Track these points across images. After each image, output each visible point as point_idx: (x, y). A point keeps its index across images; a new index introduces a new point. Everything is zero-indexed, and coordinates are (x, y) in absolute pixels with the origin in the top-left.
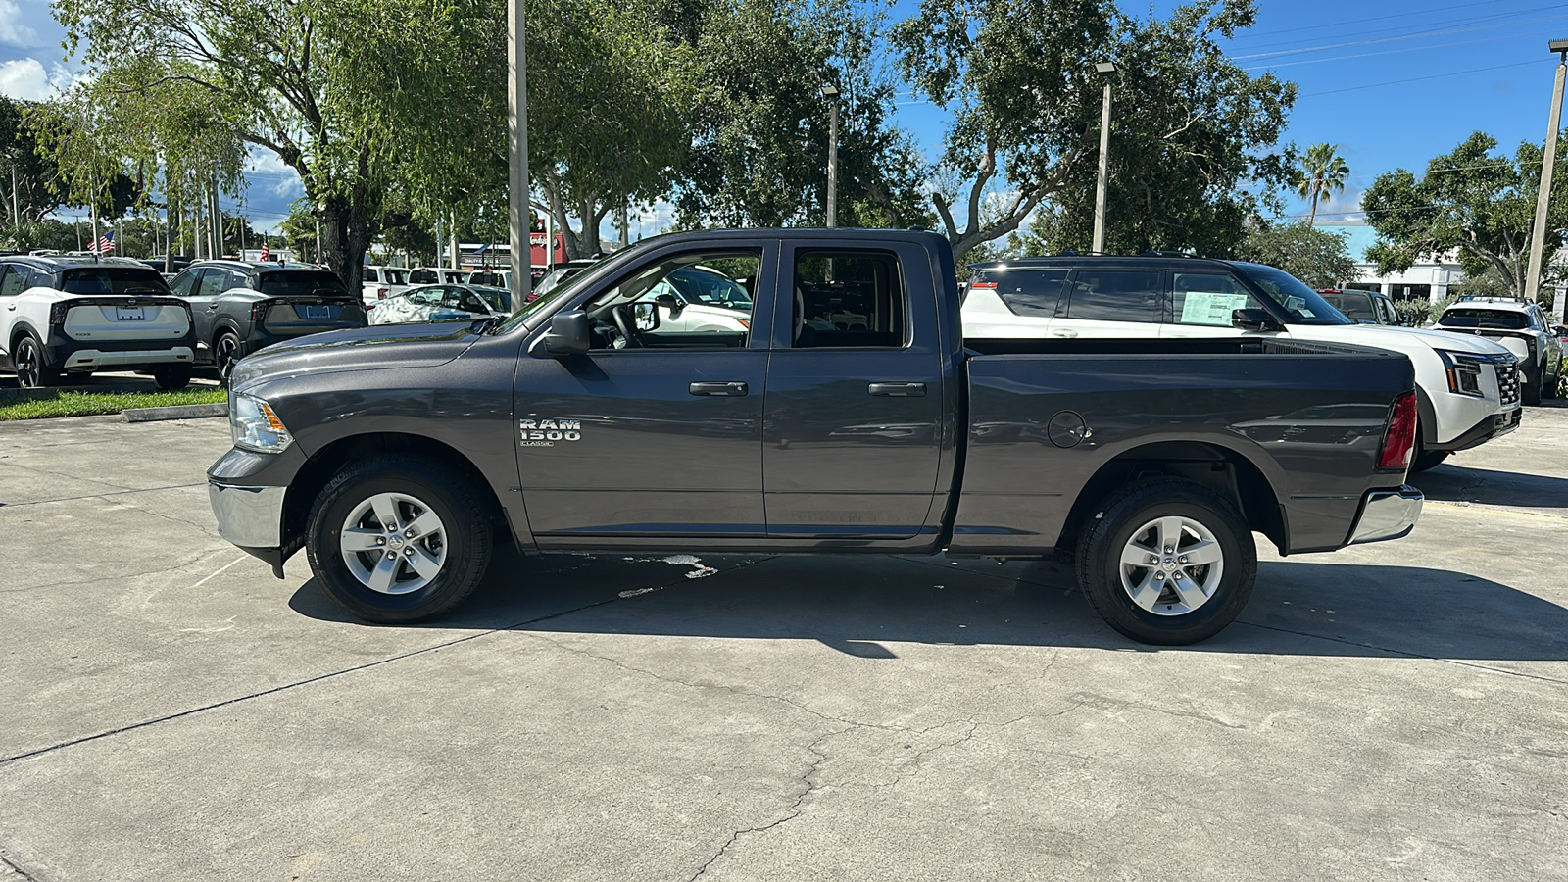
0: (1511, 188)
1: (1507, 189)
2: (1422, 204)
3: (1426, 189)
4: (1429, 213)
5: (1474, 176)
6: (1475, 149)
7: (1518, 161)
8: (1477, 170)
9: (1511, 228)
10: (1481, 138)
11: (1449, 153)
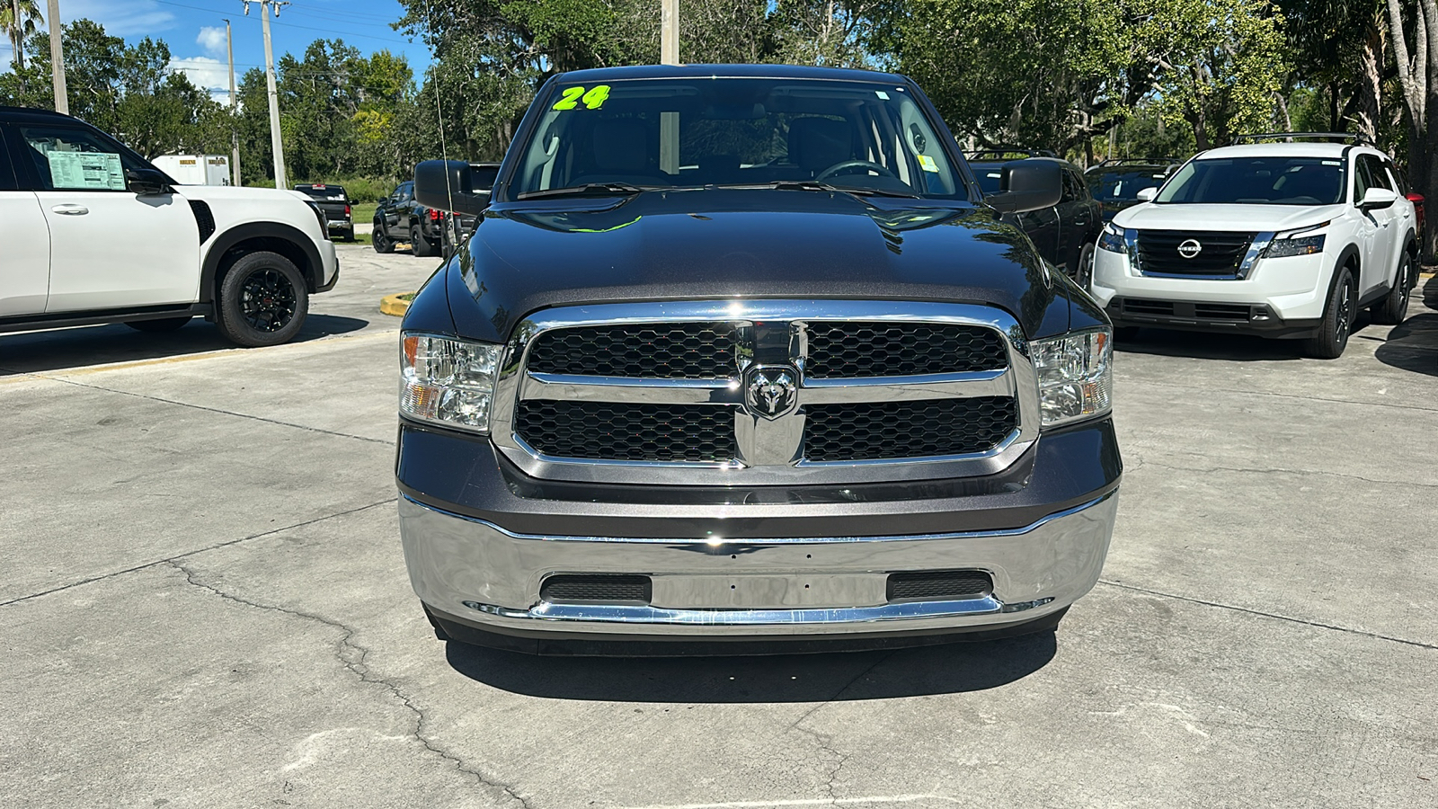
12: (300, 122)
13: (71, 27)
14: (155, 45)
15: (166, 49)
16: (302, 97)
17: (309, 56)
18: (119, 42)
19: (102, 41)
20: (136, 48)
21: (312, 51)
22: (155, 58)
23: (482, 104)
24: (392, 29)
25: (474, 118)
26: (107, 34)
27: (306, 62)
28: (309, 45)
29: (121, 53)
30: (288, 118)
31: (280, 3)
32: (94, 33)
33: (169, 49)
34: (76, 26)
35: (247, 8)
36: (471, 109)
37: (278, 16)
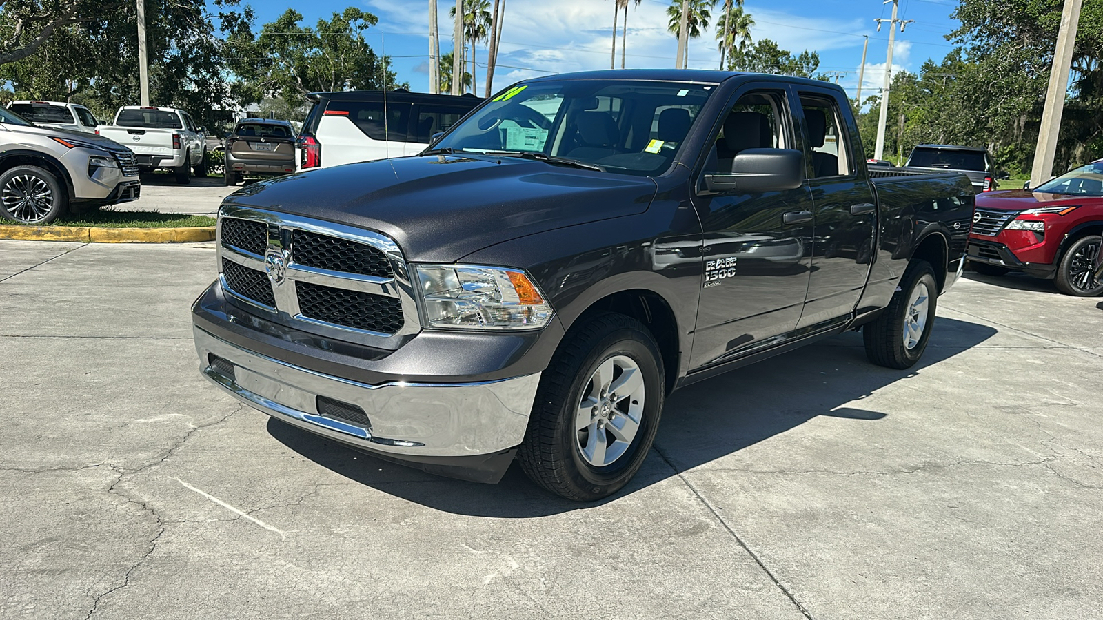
0: (318, 49)
1: (315, 50)
2: (262, 56)
3: (263, 45)
4: (267, 63)
5: (293, 39)
6: (290, 19)
7: (319, 31)
8: (296, 35)
9: (321, 76)
10: (292, 12)
11: (274, 21)
12: (926, 112)
13: (757, 45)
14: (810, 56)
15: (817, 58)
16: (932, 93)
17: (947, 61)
18: (786, 54)
19: (775, 54)
20: (797, 59)
21: (950, 57)
22: (808, 65)
23: (1006, 98)
24: (945, 39)
25: (997, 110)
26: (779, 49)
27: (942, 65)
28: (949, 52)
29: (787, 62)
30: (918, 109)
31: (906, 21)
32: (770, 49)
33: (819, 58)
34: (760, 44)
35: (879, 26)
36: (997, 102)
37: (902, 31)
